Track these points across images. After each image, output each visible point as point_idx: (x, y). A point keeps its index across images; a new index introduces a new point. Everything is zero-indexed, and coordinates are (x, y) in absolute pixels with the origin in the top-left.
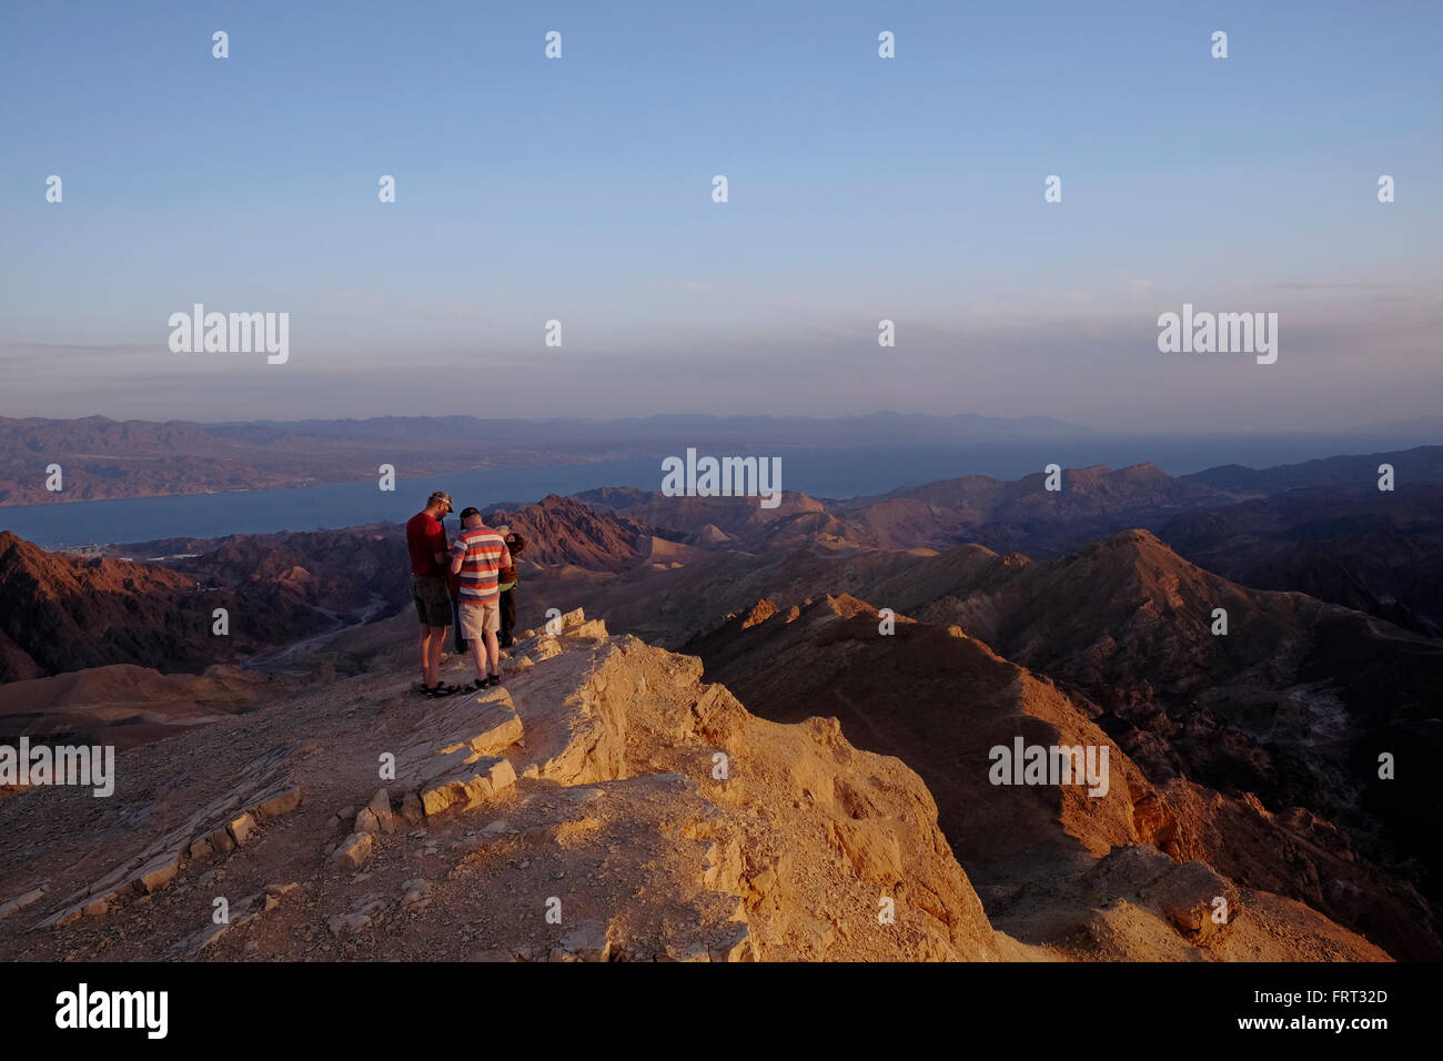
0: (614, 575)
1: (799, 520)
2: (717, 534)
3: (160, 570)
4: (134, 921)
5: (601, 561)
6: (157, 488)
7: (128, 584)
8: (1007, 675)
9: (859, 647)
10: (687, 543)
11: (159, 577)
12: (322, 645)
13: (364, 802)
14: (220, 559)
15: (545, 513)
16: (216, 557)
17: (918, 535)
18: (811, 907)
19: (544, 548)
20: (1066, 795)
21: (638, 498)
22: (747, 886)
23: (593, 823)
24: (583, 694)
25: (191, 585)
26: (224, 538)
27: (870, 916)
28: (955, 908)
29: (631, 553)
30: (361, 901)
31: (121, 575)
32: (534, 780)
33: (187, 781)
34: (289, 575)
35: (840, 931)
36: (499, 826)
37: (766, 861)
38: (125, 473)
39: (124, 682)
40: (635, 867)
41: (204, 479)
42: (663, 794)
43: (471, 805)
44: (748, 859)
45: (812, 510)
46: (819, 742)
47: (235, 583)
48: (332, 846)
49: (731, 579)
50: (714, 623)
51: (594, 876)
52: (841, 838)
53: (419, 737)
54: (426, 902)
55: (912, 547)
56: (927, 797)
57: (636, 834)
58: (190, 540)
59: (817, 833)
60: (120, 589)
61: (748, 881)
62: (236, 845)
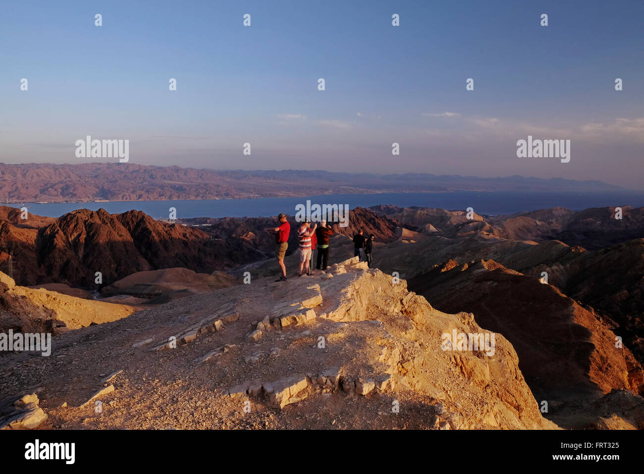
0: (385, 244)
1: (471, 224)
2: (432, 228)
3: (197, 230)
4: (181, 351)
5: (379, 237)
6: (197, 196)
7: (185, 235)
8: (566, 304)
9: (494, 284)
10: (418, 232)
11: (196, 233)
12: (259, 266)
13: (260, 320)
14: (220, 227)
15: (355, 215)
16: (218, 226)
17: (529, 234)
18: (434, 382)
19: (354, 230)
20: (592, 363)
21: (397, 210)
22: (401, 366)
23: (341, 335)
24: (349, 289)
25: (208, 237)
26: (222, 219)
27: (463, 392)
28: (522, 404)
29: (392, 234)
30: (256, 353)
31: (182, 231)
32: (324, 319)
33: (201, 309)
34: (247, 235)
35: (449, 395)
36: (307, 332)
37: (410, 358)
38: (185, 189)
39: (182, 275)
40: (354, 351)
41: (215, 194)
42: (370, 328)
43: (298, 324)
44: (402, 356)
45: (477, 220)
46: (464, 323)
47: (226, 237)
48: (248, 334)
49: (437, 249)
50: (428, 269)
51: (338, 353)
52: (463, 363)
53: (285, 299)
54: (278, 355)
55: (525, 240)
56: (514, 353)
57: (357, 340)
58: (209, 218)
59: (446, 357)
60: (181, 237)
61: (401, 364)
62: (216, 330)
